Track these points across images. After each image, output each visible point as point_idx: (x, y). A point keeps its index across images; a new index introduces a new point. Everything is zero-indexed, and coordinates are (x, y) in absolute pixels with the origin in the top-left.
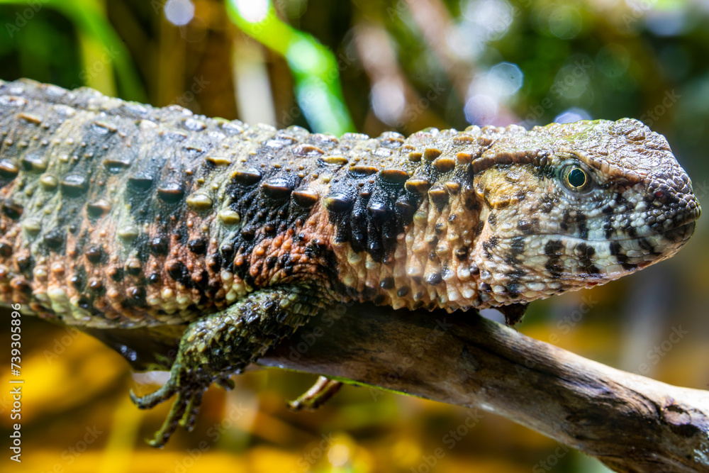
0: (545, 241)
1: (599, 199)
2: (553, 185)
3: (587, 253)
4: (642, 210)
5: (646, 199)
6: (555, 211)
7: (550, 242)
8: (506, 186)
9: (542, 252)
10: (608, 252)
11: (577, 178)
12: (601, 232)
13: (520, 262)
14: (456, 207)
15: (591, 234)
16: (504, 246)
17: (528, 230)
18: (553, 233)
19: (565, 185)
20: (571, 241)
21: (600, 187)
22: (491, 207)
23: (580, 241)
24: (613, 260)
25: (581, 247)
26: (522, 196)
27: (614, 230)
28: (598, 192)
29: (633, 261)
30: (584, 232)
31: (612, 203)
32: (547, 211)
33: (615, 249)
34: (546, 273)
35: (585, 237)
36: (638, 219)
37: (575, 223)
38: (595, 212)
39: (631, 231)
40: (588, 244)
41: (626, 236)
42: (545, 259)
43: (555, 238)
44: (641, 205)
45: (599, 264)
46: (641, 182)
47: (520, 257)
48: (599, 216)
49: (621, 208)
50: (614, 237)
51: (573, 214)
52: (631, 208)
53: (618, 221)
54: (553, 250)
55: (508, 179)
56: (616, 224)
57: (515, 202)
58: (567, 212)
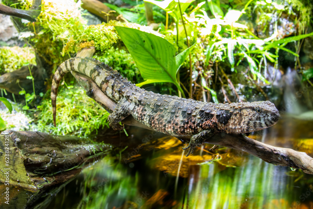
0: (253, 122)
1: (263, 114)
2: (255, 112)
3: (260, 124)
4: (270, 116)
5: (271, 114)
6: (255, 116)
7: (254, 122)
8: (247, 112)
9: (253, 123)
10: (264, 124)
11: (259, 111)
12: (263, 120)
13: (249, 125)
14: (238, 116)
15: (261, 120)
16: (246, 122)
17: (250, 120)
18: (255, 120)
19: (257, 112)
20: (258, 122)
21: (263, 112)
22: (244, 116)
23: (259, 122)
24: (265, 125)
25: (260, 123)
26: (249, 114)
27: (265, 120)
28: (262, 113)
29: (268, 125)
30: (260, 120)
31: (265, 115)
32: (254, 116)
33: (266, 123)
34: (253, 127)
35: (260, 121)
36: (269, 118)
37: (259, 119)
38: (262, 117)
39: (268, 120)
40: (261, 122)
41: (267, 121)
42: (253, 125)
43: (255, 121)
44: (270, 115)
45: (263, 126)
46: (270, 111)
47: (249, 124)
48: (263, 117)
49: (267, 116)
50: (265, 121)
51: (258, 117)
52: (268, 116)
53: (266, 118)
54: (255, 123)
55: (247, 111)
56: (266, 119)
57: (248, 115)
58: (257, 117)
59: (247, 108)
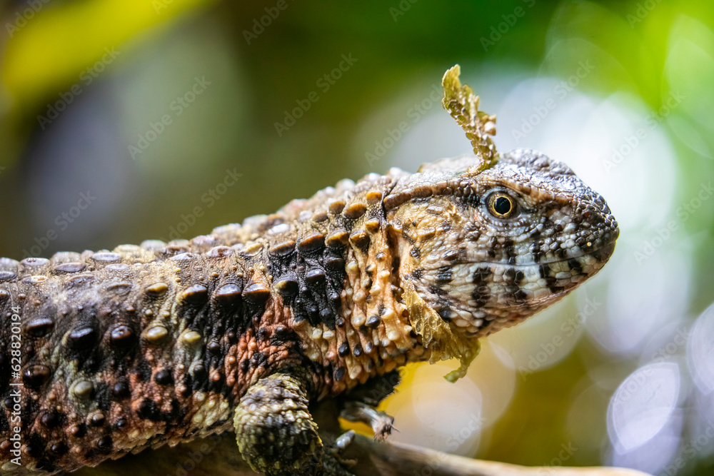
0: (473, 269)
1: (526, 224)
2: (480, 214)
3: (516, 278)
4: (571, 232)
5: (575, 221)
6: (483, 239)
7: (480, 270)
8: (429, 219)
9: (469, 279)
10: (537, 275)
11: (502, 206)
12: (530, 256)
13: (445, 293)
15: (519, 259)
16: (429, 277)
17: (455, 260)
18: (481, 260)
19: (492, 214)
20: (499, 268)
21: (527, 211)
22: (412, 241)
23: (508, 267)
24: (542, 283)
25: (511, 273)
26: (447, 226)
27: (543, 253)
28: (523, 218)
29: (561, 284)
30: (511, 256)
31: (539, 227)
32: (475, 239)
33: (545, 272)
34: (470, 302)
35: (513, 262)
36: (568, 241)
37: (504, 249)
38: (523, 237)
39: (561, 253)
40: (517, 268)
41: (556, 259)
42: (472, 288)
43: (483, 265)
44: (570, 226)
45: (526, 288)
46: (569, 204)
47: (445, 288)
48: (527, 240)
49: (549, 231)
50: (543, 261)
51: (501, 240)
52: (559, 230)
53: (547, 245)
54: (481, 278)
55: (431, 212)
56: (544, 248)
57: (441, 233)
58: (495, 238)
59: (423, 195)
